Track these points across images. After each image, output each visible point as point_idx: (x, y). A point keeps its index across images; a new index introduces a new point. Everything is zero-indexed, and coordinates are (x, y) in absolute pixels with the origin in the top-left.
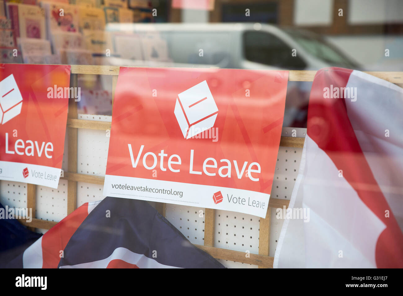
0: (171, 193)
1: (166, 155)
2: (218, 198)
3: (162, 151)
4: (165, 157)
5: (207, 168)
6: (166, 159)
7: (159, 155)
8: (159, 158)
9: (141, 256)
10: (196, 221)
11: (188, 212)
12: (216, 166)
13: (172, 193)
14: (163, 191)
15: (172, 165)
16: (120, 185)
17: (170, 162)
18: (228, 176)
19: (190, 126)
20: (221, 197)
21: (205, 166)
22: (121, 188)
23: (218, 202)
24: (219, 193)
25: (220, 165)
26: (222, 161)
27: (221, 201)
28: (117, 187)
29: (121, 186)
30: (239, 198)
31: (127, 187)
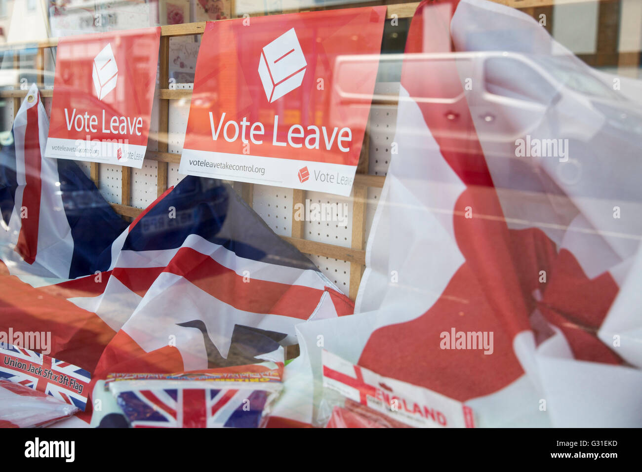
0: (252, 170)
1: (248, 124)
2: (303, 176)
3: (245, 119)
4: (247, 126)
5: (293, 138)
6: (248, 128)
7: (241, 124)
8: (240, 127)
9: (218, 247)
10: (285, 208)
11: (277, 196)
12: (302, 135)
13: (254, 170)
14: (244, 168)
15: (254, 135)
16: (199, 161)
17: (252, 132)
18: (315, 148)
19: (275, 85)
20: (308, 174)
21: (290, 135)
22: (199, 164)
23: (303, 181)
24: (305, 169)
25: (307, 133)
26: (309, 128)
27: (307, 179)
28: (195, 163)
29: (200, 163)
30: (327, 175)
31: (206, 164)
